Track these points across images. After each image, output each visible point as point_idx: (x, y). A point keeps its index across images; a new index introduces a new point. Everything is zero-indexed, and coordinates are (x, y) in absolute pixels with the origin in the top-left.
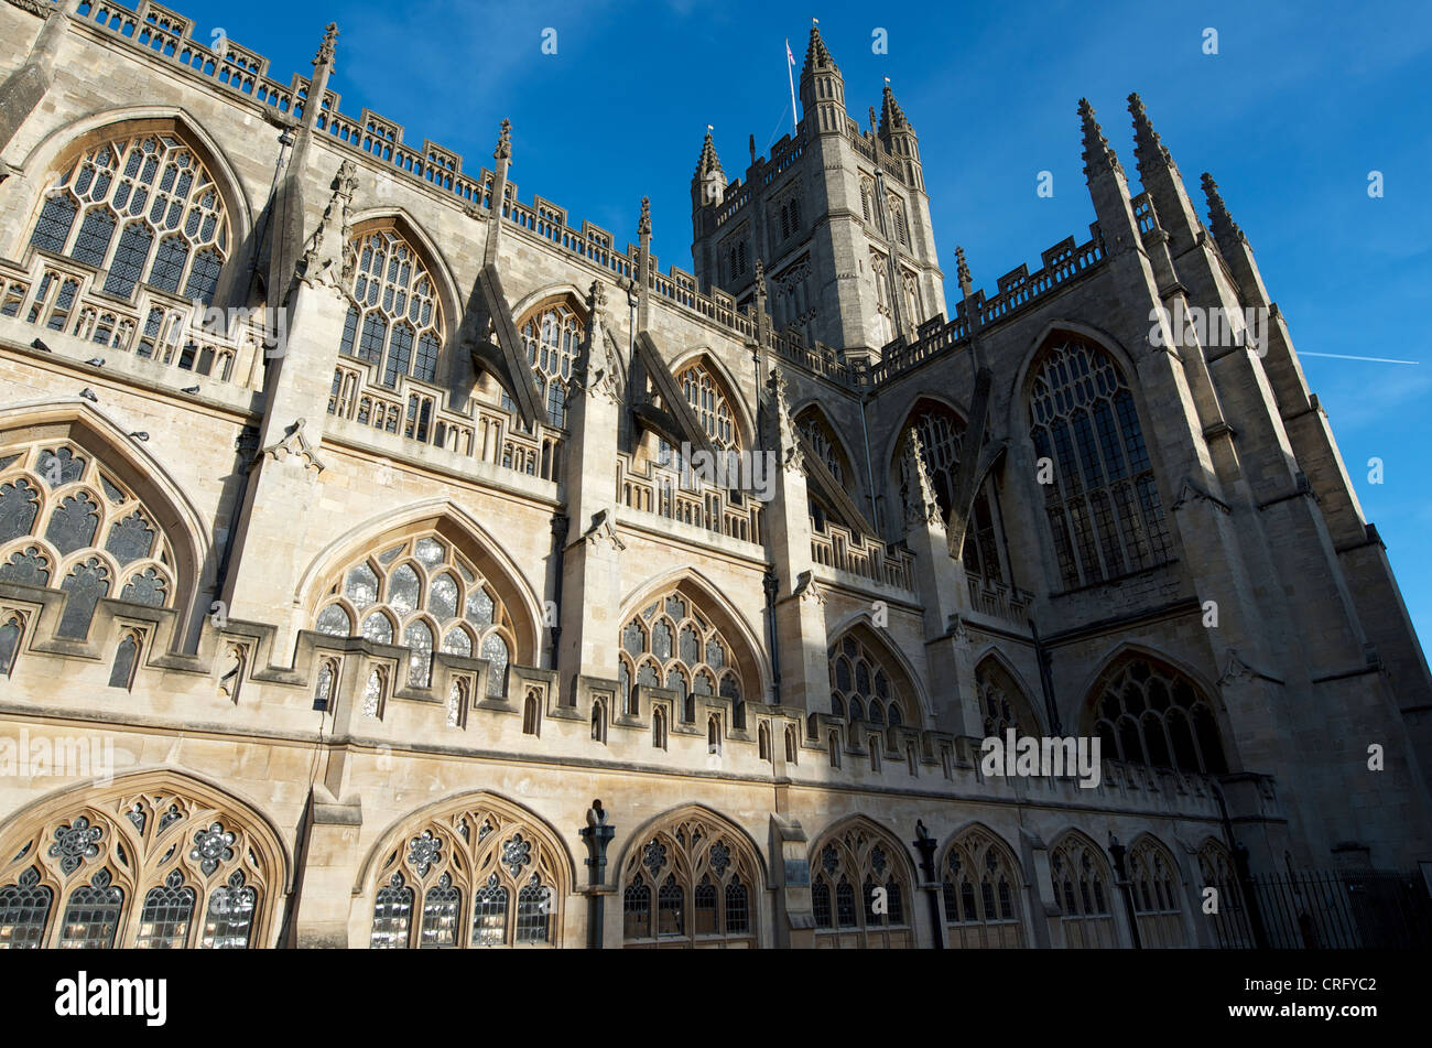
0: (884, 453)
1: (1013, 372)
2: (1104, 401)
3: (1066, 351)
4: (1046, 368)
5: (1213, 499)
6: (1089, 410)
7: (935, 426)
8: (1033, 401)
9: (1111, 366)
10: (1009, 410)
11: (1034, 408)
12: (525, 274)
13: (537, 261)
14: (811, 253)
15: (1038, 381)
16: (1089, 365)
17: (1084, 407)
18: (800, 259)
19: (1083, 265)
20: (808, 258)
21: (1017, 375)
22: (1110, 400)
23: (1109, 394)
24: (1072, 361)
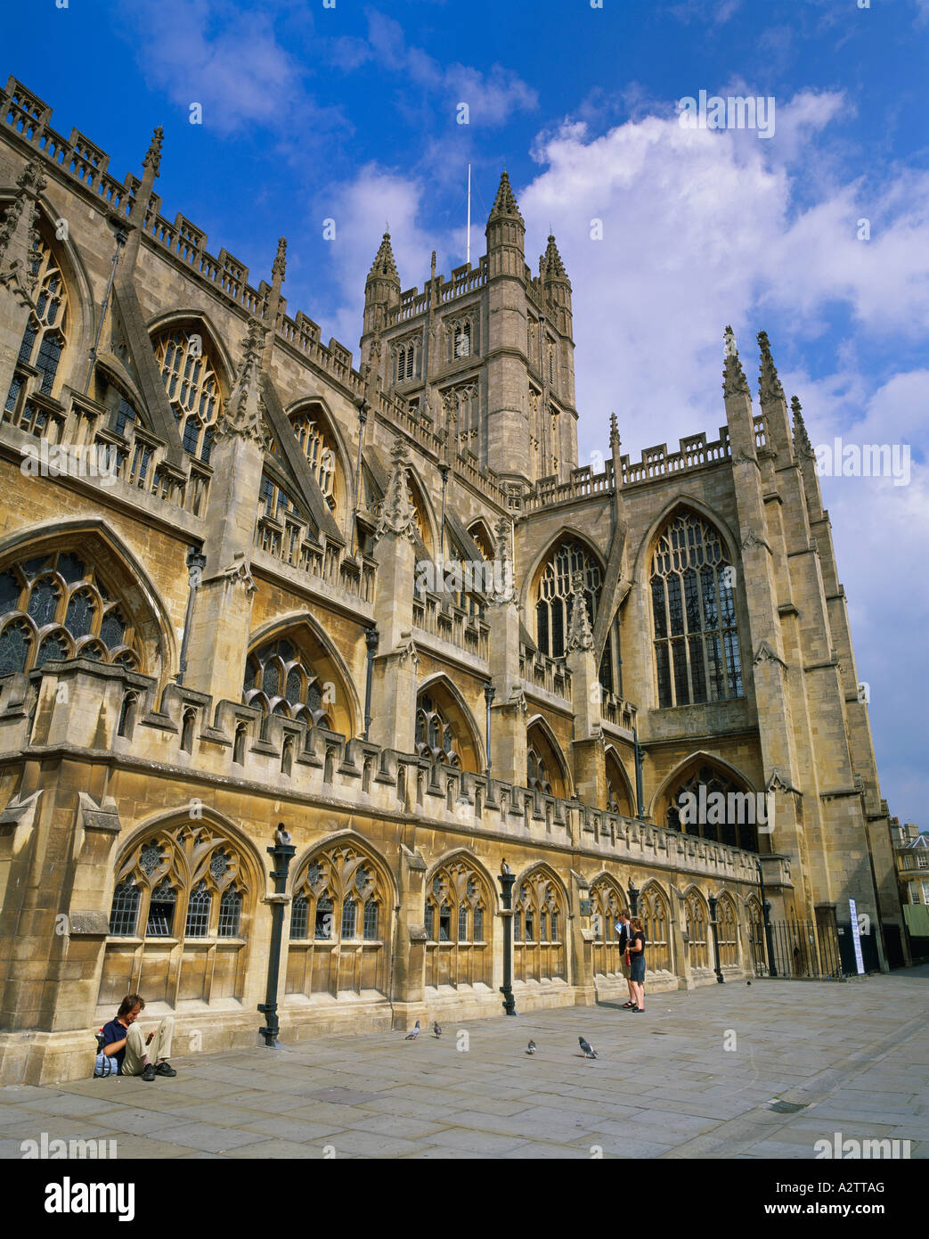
0: (528, 571)
1: (645, 529)
2: (710, 567)
3: (687, 521)
4: (670, 531)
5: (780, 661)
6: (698, 571)
7: (573, 557)
8: (656, 556)
9: (719, 541)
10: (636, 559)
11: (656, 561)
12: (288, 384)
13: (298, 373)
14: (480, 380)
15: (662, 540)
16: (703, 536)
17: (694, 568)
18: (469, 381)
19: (710, 459)
20: (476, 382)
21: (647, 531)
22: (714, 567)
23: (714, 563)
24: (690, 529)
